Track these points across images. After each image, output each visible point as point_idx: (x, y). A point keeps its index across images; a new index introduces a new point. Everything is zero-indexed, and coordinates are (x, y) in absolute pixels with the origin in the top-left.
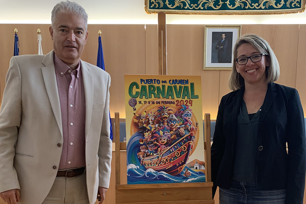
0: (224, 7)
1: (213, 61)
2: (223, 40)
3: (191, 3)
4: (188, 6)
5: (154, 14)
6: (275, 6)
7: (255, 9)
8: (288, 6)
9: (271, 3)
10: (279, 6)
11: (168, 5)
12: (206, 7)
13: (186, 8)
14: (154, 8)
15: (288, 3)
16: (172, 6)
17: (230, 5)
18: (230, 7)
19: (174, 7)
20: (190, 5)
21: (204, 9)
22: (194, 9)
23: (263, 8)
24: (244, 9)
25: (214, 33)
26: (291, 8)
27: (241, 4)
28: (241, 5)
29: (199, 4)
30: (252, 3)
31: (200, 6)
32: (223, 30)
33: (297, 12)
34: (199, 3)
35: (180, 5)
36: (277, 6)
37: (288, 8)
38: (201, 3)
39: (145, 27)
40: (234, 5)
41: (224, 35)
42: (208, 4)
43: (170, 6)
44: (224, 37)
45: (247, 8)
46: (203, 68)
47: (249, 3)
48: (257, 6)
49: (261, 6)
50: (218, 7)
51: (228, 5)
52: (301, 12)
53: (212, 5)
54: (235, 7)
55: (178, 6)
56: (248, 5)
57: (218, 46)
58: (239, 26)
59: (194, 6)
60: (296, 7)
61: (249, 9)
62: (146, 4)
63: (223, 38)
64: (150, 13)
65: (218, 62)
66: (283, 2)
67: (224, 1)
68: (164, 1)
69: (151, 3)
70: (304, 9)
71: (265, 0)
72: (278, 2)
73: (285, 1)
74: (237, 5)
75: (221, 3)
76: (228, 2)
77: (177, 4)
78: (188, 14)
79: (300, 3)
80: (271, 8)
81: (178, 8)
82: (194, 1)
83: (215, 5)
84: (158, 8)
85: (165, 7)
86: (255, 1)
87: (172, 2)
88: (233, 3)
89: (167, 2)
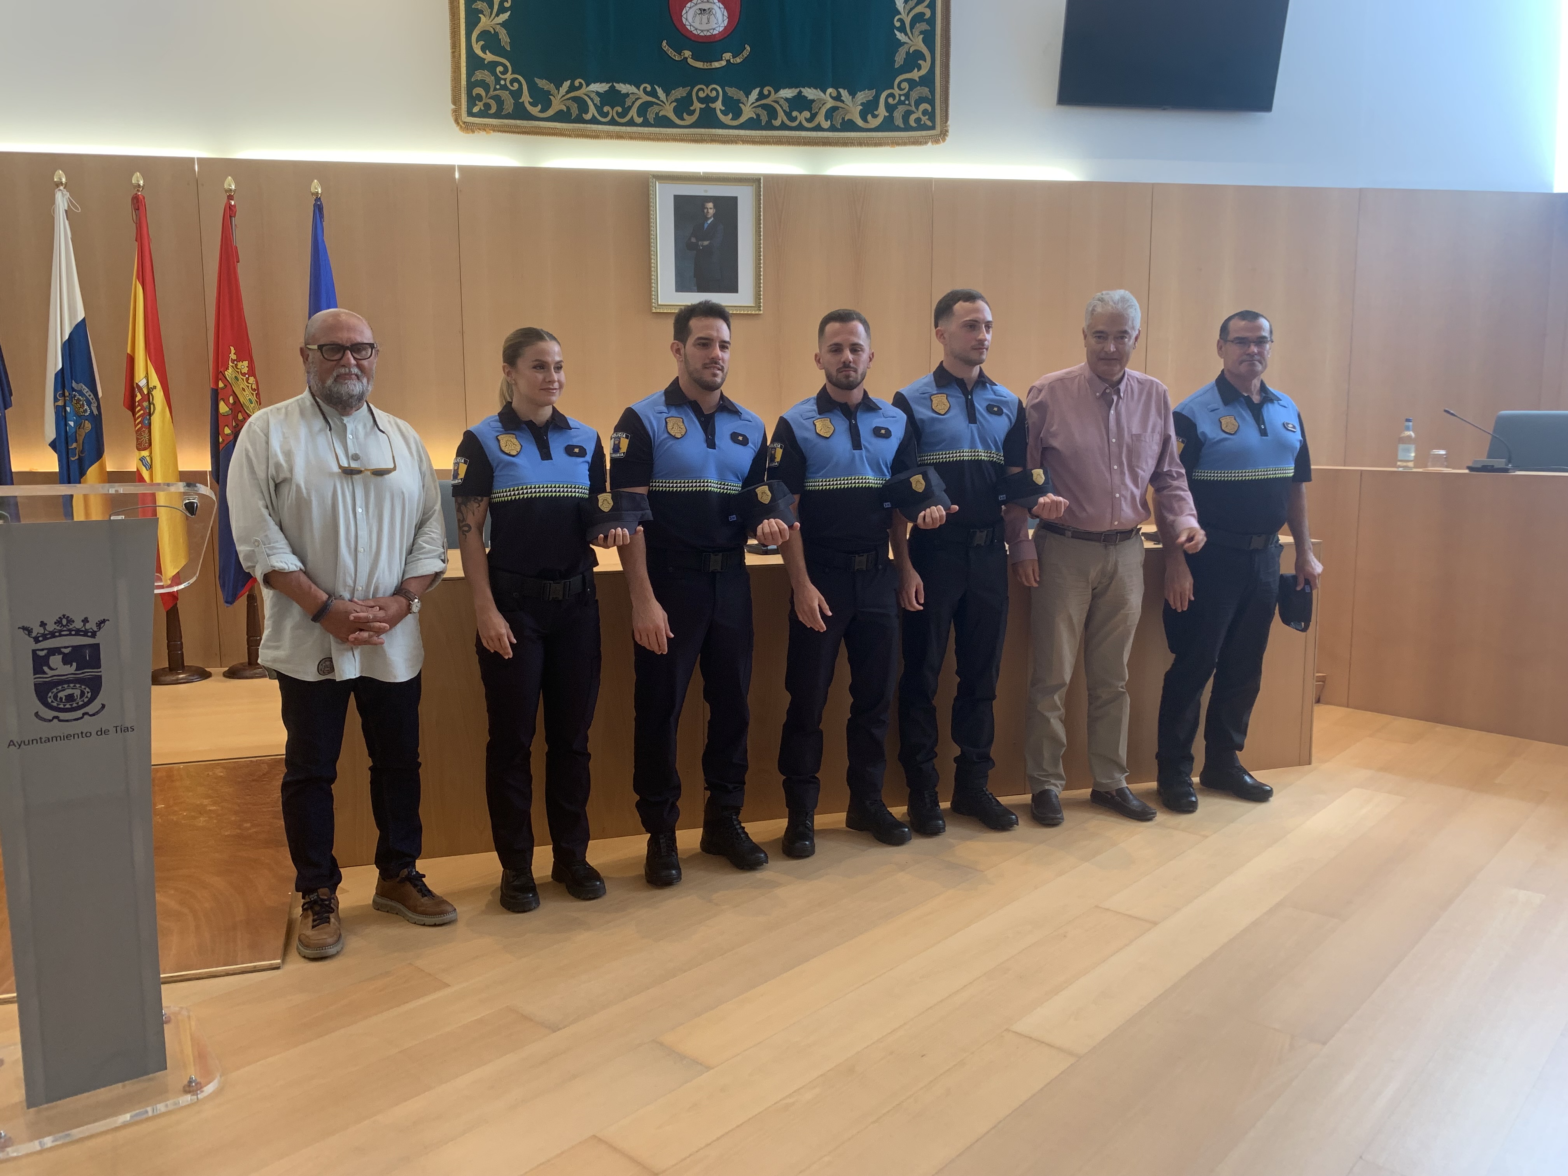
0: (708, 120)
1: (681, 286)
2: (709, 222)
3: (603, 104)
4: (592, 110)
5: (483, 133)
6: (860, 122)
7: (800, 127)
8: (899, 122)
9: (847, 112)
10: (874, 123)
11: (529, 108)
12: (651, 117)
13: (588, 117)
14: (482, 114)
15: (898, 115)
16: (541, 111)
17: (725, 113)
18: (726, 119)
19: (550, 112)
20: (599, 109)
21: (646, 124)
22: (613, 122)
23: (826, 124)
24: (770, 127)
25: (679, 201)
26: (908, 128)
27: (760, 111)
28: (758, 115)
29: (630, 108)
30: (791, 111)
31: (633, 112)
32: (706, 191)
33: (926, 143)
34: (628, 102)
35: (568, 108)
36: (865, 120)
37: (898, 129)
38: (633, 103)
39: (457, 176)
40: (738, 114)
41: (710, 205)
42: (656, 109)
43: (535, 111)
44: (709, 210)
45: (777, 123)
46: (651, 307)
47: (784, 111)
48: (809, 120)
49: (821, 118)
50: (690, 119)
51: (718, 112)
52: (937, 141)
53: (668, 111)
54: (742, 119)
55: (561, 111)
56: (781, 113)
57: (693, 240)
58: (754, 181)
59: (613, 112)
60: (921, 127)
61: (783, 127)
62: (456, 101)
63: (709, 216)
64: (468, 128)
65: (696, 288)
66: (882, 111)
67: (707, 100)
68: (517, 94)
69: (472, 100)
70: (944, 134)
71: (830, 103)
72: (869, 109)
73: (890, 108)
74: (748, 113)
75: (697, 106)
76: (718, 105)
77: (557, 105)
78: (596, 136)
79: (932, 116)
80: (850, 126)
81: (562, 117)
82: (612, 98)
83: (678, 112)
84: (497, 116)
85: (520, 113)
86: (800, 103)
87: (542, 99)
88: (733, 107)
89: (526, 98)
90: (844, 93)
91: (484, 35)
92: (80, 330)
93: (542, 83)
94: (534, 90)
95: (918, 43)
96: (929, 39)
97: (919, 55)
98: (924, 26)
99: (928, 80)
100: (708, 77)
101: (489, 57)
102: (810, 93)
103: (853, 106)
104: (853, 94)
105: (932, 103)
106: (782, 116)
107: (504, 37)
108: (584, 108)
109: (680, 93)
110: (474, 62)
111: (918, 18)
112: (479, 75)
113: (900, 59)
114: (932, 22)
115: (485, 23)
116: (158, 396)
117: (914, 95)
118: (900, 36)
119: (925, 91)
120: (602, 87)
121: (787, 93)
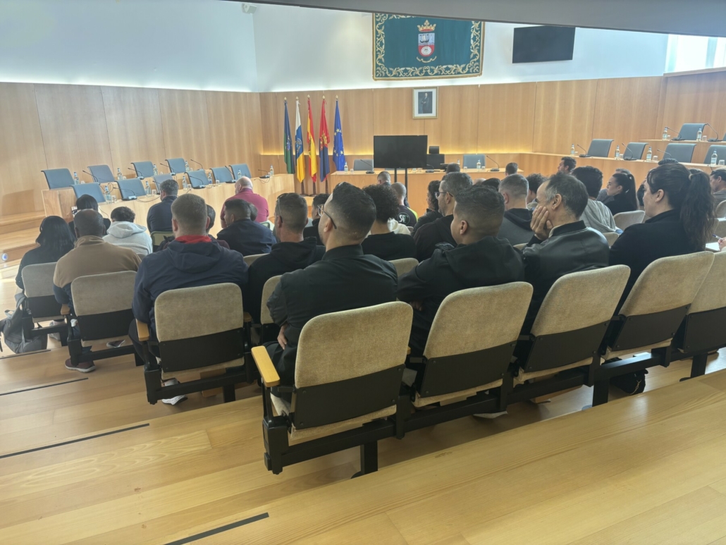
0: (426, 74)
1: (420, 112)
2: (426, 98)
3: (404, 72)
4: (401, 74)
5: (379, 81)
6: (462, 72)
7: (447, 74)
8: (471, 71)
9: (458, 70)
10: (465, 72)
12: (414, 74)
13: (400, 76)
14: (379, 76)
15: (471, 70)
18: (431, 74)
19: (392, 75)
20: (403, 74)
21: (413, 76)
22: (406, 76)
23: (454, 73)
24: (440, 75)
25: (419, 93)
26: (473, 73)
27: (438, 71)
30: (445, 71)
31: (410, 74)
33: (477, 76)
35: (396, 74)
37: (471, 73)
38: (410, 72)
39: (373, 90)
40: (433, 72)
41: (426, 94)
42: (415, 72)
43: (389, 75)
45: (442, 74)
46: (413, 117)
48: (450, 73)
49: (452, 72)
50: (422, 74)
52: (479, 75)
53: (418, 73)
57: (422, 102)
58: (436, 87)
59: (405, 74)
60: (476, 72)
61: (444, 75)
62: (373, 74)
63: (426, 96)
64: (376, 80)
65: (423, 113)
66: (467, 69)
67: (426, 70)
68: (385, 72)
69: (376, 74)
70: (481, 74)
71: (455, 68)
72: (464, 69)
73: (469, 68)
74: (435, 72)
75: (424, 71)
76: (429, 71)
77: (394, 74)
78: (402, 80)
79: (479, 69)
80: (459, 73)
81: (395, 76)
82: (406, 71)
83: (420, 73)
84: (382, 77)
85: (386, 76)
86: (447, 69)
87: (391, 72)
88: (432, 71)
89: (387, 73)
90: (458, 66)
91: (379, 59)
92: (300, 128)
93: (391, 69)
94: (389, 70)
95: (476, 52)
96: (479, 51)
97: (476, 55)
98: (478, 48)
99: (478, 61)
100: (426, 65)
101: (380, 64)
102: (450, 66)
103: (460, 69)
104: (460, 65)
105: (479, 66)
106: (443, 72)
107: (383, 60)
108: (399, 74)
109: (420, 68)
110: (377, 66)
111: (476, 46)
112: (378, 68)
113: (472, 56)
114: (480, 46)
115: (379, 57)
116: (312, 140)
117: (475, 65)
118: (472, 51)
119: (477, 63)
120: (403, 69)
121: (445, 67)
